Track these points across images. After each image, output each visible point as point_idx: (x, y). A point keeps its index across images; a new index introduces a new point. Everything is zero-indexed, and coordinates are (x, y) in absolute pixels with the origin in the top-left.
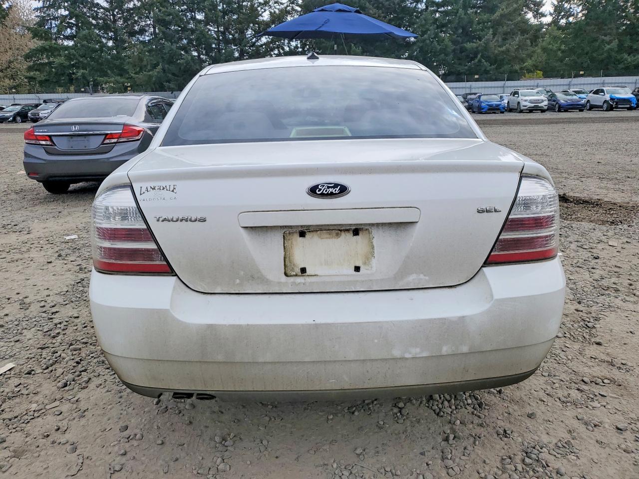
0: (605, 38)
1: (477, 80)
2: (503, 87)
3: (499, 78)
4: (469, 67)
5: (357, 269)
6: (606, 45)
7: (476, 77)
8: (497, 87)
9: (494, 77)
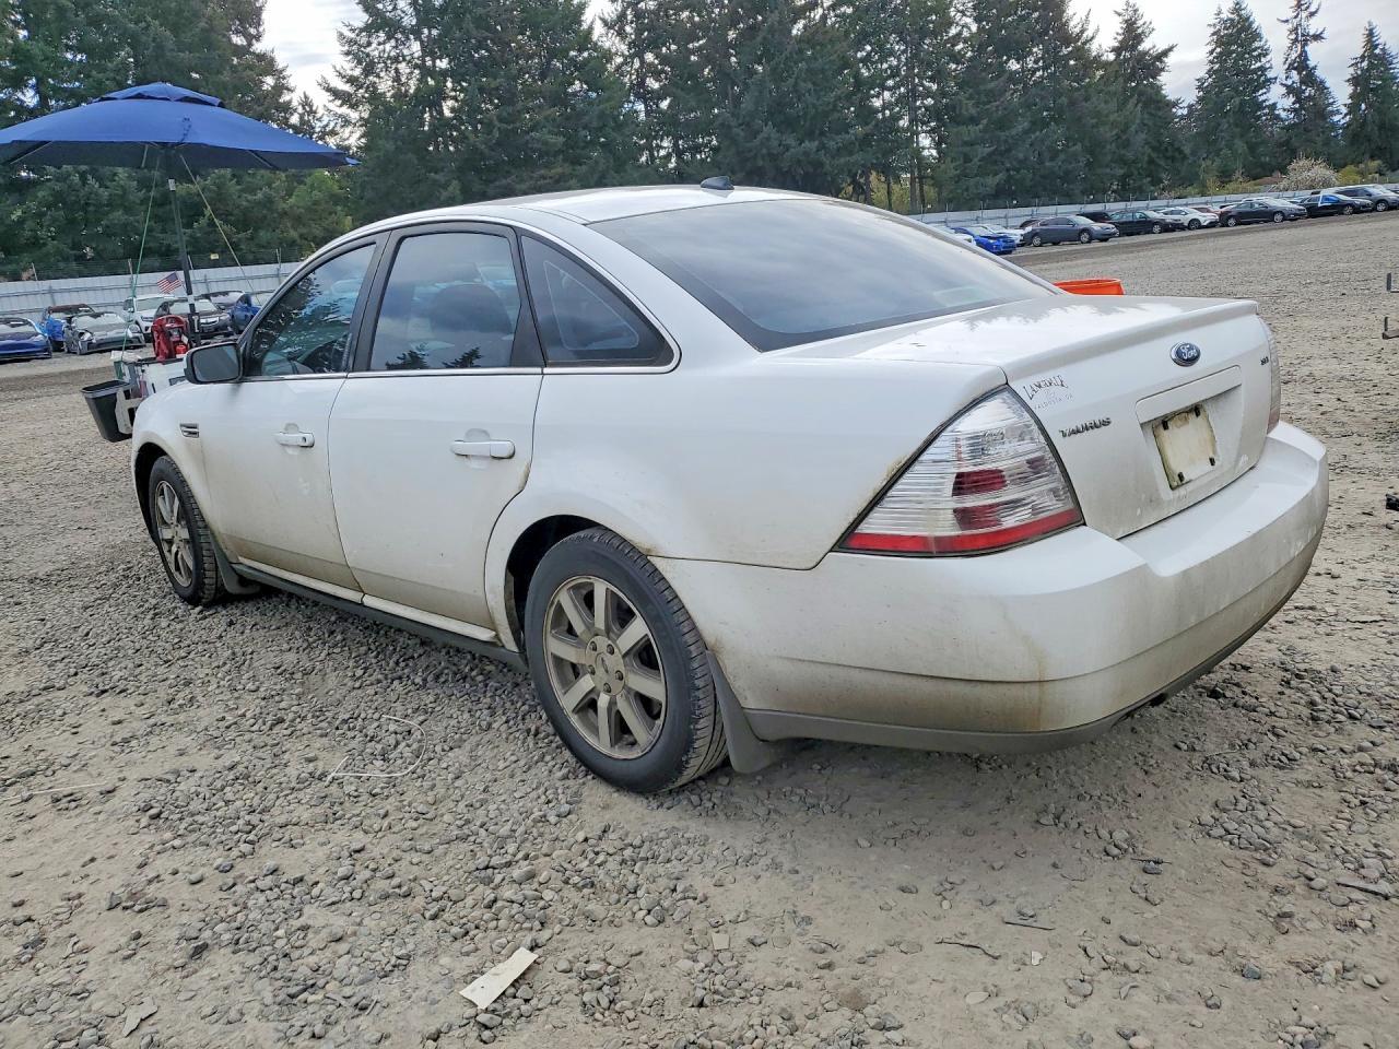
0: (437, 177)
1: (215, 264)
2: (277, 276)
3: (262, 259)
4: (191, 236)
5: (1212, 462)
6: (441, 190)
7: (214, 257)
8: (266, 277)
9: (251, 257)
